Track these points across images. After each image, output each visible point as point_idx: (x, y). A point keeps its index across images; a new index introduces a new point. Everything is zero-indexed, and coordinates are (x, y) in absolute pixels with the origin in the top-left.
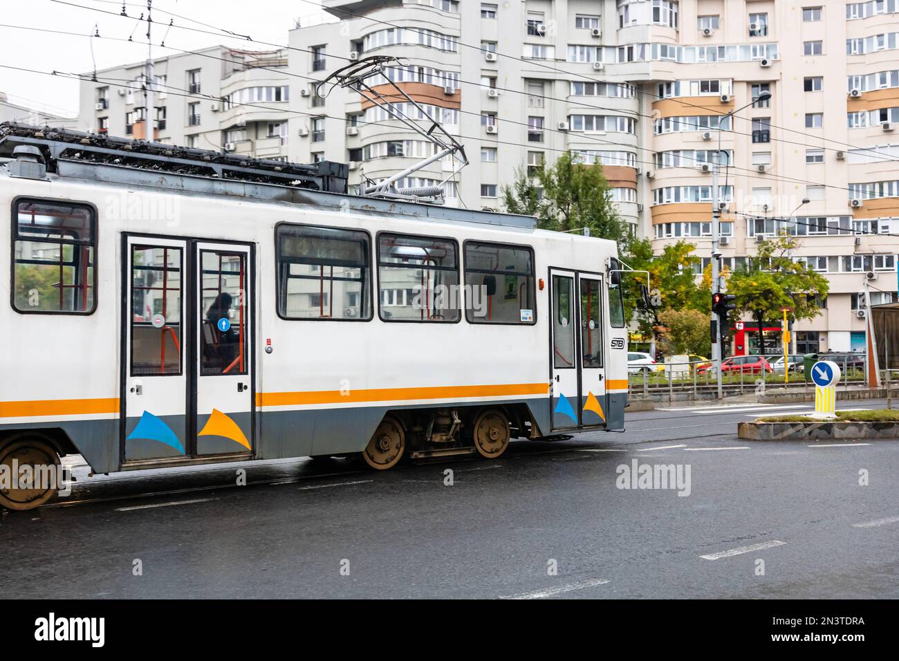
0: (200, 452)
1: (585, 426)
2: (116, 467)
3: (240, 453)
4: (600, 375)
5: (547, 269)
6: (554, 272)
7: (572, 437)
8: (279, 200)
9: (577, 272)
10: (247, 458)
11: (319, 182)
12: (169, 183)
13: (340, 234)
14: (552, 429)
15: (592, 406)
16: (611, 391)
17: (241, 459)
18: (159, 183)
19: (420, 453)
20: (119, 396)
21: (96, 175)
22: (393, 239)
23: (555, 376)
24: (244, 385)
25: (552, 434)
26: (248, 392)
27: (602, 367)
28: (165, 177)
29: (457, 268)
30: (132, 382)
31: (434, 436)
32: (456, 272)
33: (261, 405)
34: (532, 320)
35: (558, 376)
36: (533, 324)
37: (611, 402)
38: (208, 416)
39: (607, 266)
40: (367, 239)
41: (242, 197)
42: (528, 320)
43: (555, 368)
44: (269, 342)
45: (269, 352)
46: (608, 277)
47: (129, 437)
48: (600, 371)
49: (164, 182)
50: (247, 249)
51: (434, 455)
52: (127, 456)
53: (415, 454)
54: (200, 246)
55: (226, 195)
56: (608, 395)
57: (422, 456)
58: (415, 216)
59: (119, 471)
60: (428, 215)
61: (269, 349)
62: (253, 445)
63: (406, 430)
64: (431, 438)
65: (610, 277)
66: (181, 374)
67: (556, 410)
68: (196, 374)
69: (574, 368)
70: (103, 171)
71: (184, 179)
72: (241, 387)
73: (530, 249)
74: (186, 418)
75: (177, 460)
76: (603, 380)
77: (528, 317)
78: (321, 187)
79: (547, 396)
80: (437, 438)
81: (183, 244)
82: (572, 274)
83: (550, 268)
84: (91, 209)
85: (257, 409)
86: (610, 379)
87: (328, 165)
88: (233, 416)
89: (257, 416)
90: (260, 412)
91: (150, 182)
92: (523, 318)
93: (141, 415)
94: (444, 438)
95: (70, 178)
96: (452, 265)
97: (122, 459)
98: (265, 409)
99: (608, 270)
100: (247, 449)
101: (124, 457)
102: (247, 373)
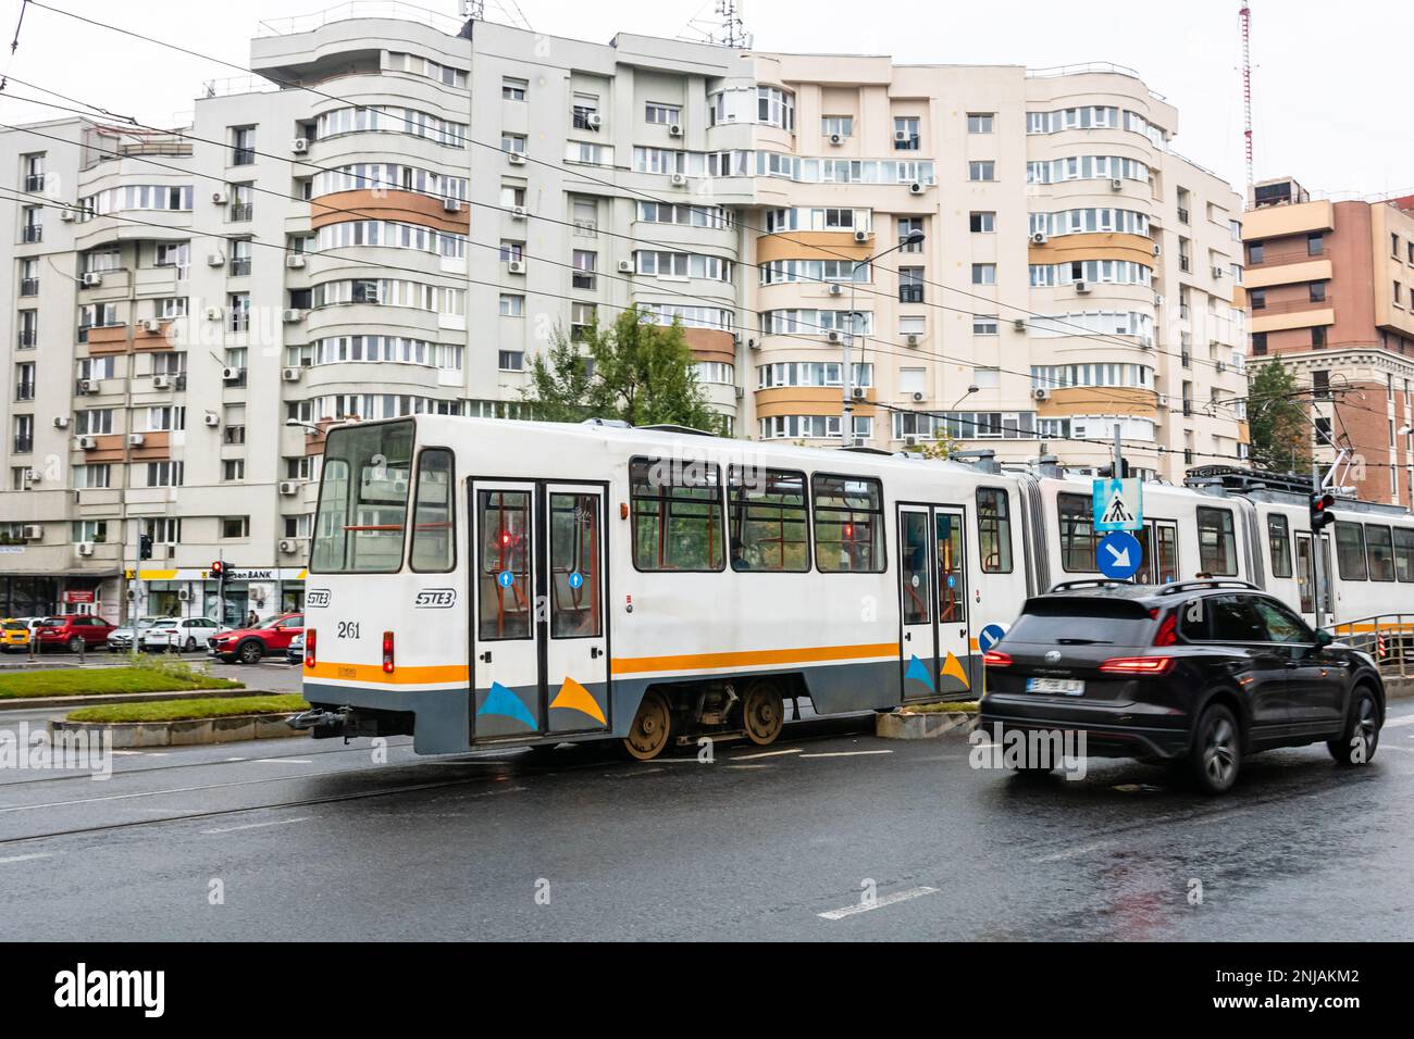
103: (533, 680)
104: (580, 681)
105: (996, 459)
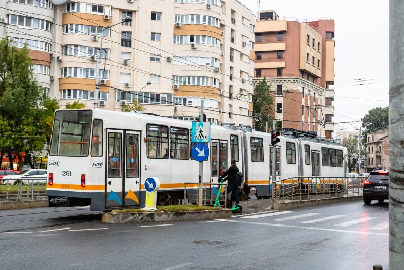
103: (121, 190)
104: (133, 191)
105: (235, 126)
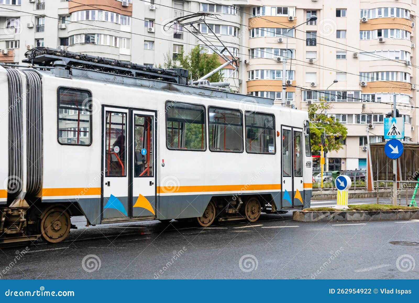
0: (134, 216)
1: (295, 206)
2: (99, 222)
3: (151, 216)
4: (301, 181)
5: (280, 126)
6: (283, 128)
7: (288, 212)
8: (164, 89)
9: (292, 127)
10: (153, 219)
11: (177, 79)
12: (118, 80)
13: (192, 107)
14: (282, 208)
15: (298, 196)
16: (306, 189)
17: (151, 219)
18: (114, 80)
19: (223, 219)
20: (100, 187)
21: (87, 76)
22: (214, 110)
23: (283, 181)
24: (152, 182)
25: (281, 210)
26: (154, 186)
27: (302, 176)
28: (116, 77)
29: (242, 125)
30: (106, 180)
31: (229, 210)
32: (241, 127)
33: (159, 192)
34: (274, 152)
35: (284, 181)
36: (274, 154)
37: (305, 195)
38: (137, 197)
39: (304, 124)
40: (203, 109)
41: (148, 87)
42: (272, 152)
43: (283, 176)
44: (163, 160)
45: (163, 166)
46: (305, 130)
47: (105, 207)
48: (301, 178)
49: (115, 79)
50: (153, 114)
51: (229, 220)
52: (104, 217)
53: (220, 219)
54: (135, 112)
55: (142, 86)
56: (304, 191)
57: (223, 220)
58: (221, 97)
59: (101, 224)
60: (227, 97)
61: (163, 165)
62: (156, 213)
63: (216, 207)
64: (228, 211)
65: (306, 130)
66: (126, 176)
67: (283, 198)
68: (132, 176)
69: (291, 176)
70: (90, 74)
71: (124, 78)
72: (151, 183)
73: (273, 116)
74: (128, 198)
75: (124, 219)
76: (302, 183)
77: (272, 150)
78: (178, 82)
79: (280, 190)
80: (231, 211)
81: (127, 111)
82: (290, 129)
83: (282, 125)
84: (89, 93)
85: (158, 195)
86: (305, 183)
87: (179, 70)
88: (147, 198)
89: (158, 198)
90: (159, 196)
91: (110, 79)
92: (270, 151)
93: (109, 196)
94: (234, 211)
95: (77, 77)
96: (240, 123)
97: (102, 218)
98: (161, 194)
99: (305, 126)
100: (153, 214)
101: (103, 217)
102: (153, 177)
